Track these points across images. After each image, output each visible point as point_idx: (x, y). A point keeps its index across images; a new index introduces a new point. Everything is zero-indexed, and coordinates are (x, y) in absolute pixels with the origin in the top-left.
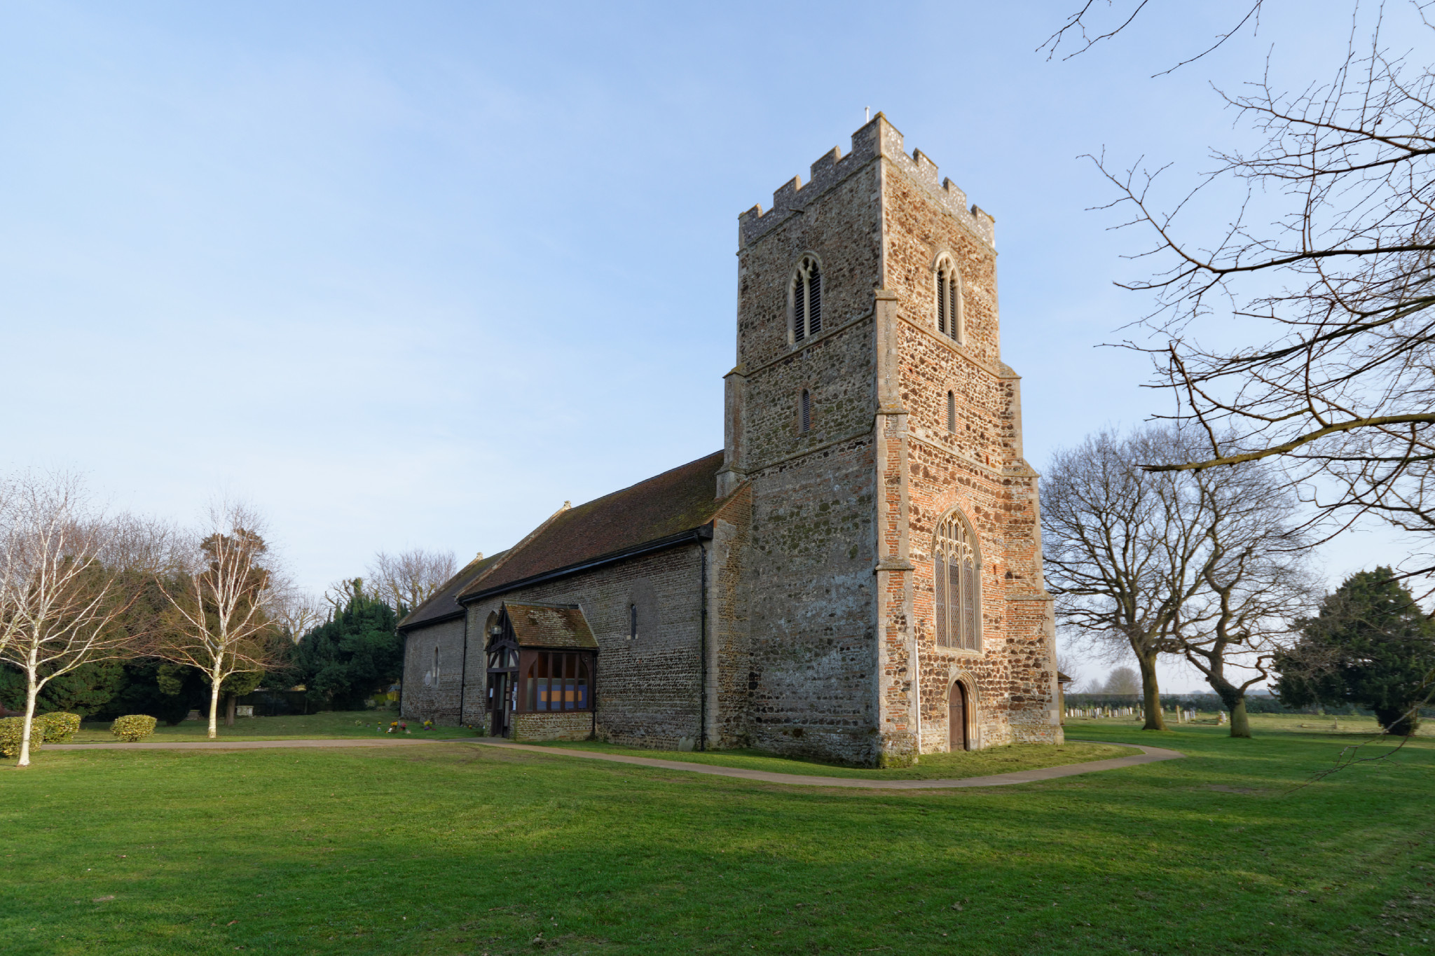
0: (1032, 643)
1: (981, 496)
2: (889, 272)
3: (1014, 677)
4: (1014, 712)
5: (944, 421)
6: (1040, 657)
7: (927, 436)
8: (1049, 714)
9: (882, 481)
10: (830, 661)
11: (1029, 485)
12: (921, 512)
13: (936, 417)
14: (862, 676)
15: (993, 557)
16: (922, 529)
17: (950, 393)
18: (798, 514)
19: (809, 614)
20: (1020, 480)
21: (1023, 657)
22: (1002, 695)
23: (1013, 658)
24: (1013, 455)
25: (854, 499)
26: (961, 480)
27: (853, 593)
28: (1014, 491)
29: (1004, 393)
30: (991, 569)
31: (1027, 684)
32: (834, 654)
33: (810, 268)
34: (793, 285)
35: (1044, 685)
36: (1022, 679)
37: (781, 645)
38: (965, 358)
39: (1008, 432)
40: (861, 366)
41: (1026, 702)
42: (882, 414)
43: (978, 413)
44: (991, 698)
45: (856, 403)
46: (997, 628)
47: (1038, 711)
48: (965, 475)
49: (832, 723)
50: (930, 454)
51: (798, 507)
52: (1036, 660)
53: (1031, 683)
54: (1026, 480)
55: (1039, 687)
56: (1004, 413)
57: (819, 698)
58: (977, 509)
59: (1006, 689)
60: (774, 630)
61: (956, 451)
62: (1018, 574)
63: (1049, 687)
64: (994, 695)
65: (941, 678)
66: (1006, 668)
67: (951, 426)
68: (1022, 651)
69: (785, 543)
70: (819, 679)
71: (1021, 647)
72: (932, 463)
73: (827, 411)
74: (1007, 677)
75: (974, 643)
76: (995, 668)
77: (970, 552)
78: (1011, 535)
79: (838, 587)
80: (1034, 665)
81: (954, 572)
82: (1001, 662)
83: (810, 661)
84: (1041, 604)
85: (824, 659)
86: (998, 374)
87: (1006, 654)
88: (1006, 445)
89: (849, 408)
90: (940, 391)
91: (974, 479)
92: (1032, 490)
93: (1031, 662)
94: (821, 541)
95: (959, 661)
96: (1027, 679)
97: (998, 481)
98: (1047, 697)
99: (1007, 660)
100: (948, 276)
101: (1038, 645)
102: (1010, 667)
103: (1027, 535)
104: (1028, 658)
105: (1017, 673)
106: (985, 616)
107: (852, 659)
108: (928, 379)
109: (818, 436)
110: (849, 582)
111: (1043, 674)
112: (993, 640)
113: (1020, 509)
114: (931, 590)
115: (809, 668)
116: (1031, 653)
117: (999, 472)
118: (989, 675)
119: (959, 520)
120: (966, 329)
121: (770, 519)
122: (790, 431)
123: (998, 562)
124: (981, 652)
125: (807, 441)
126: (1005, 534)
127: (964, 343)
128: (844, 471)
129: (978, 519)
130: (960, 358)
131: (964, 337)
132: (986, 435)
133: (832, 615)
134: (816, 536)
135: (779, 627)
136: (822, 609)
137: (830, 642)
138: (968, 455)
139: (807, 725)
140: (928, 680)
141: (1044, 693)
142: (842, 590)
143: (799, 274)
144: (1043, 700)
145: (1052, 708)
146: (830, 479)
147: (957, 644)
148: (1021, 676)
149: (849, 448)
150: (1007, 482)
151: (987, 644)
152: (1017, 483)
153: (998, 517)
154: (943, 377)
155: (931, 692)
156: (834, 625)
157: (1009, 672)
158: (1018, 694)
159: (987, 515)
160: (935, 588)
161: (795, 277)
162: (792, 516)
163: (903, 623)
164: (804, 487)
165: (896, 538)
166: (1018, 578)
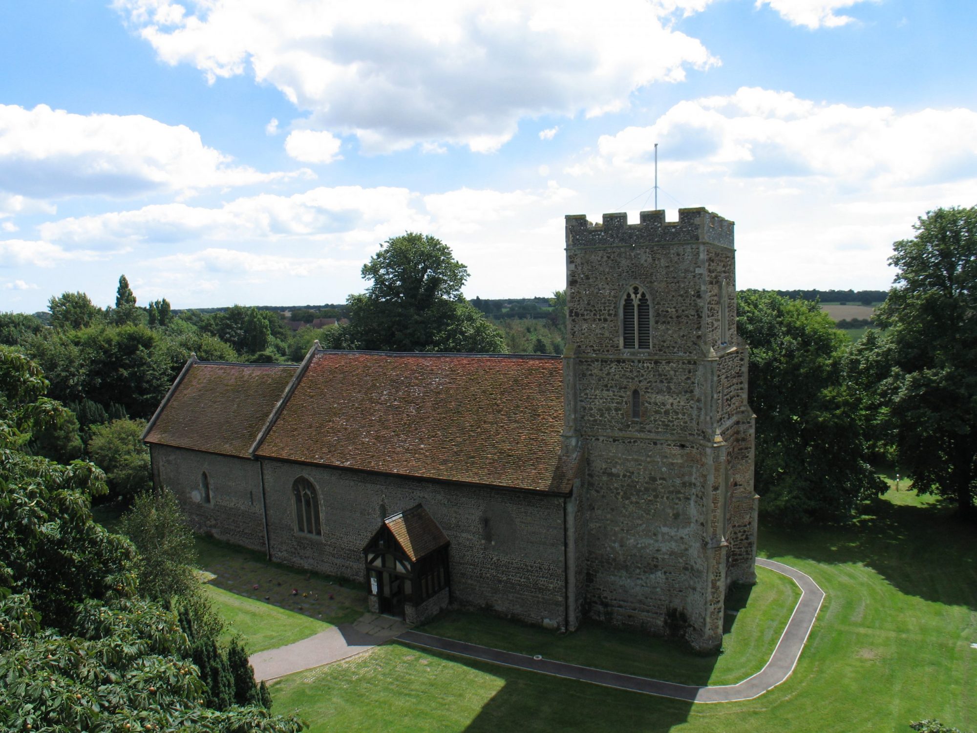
0: (745, 526)
3: (734, 548)
4: (733, 569)
10: (656, 577)
14: (681, 591)
18: (630, 477)
19: (639, 546)
23: (735, 536)
25: (678, 481)
27: (676, 541)
31: (741, 551)
32: (659, 574)
33: (639, 296)
34: (623, 302)
35: (749, 550)
37: (614, 560)
40: (686, 392)
41: (740, 562)
45: (680, 416)
47: (745, 566)
49: (656, 613)
51: (630, 472)
55: (747, 552)
57: (647, 598)
60: (608, 549)
63: (752, 551)
68: (740, 532)
69: (618, 494)
70: (647, 586)
71: (739, 529)
73: (657, 412)
74: (730, 548)
79: (663, 534)
83: (639, 574)
84: (751, 501)
85: (651, 576)
89: (675, 417)
93: (744, 537)
94: (650, 501)
96: (741, 548)
101: (748, 526)
104: (742, 535)
107: (673, 580)
109: (647, 427)
110: (673, 534)
115: (638, 578)
121: (604, 473)
122: (622, 414)
125: (637, 427)
128: (670, 460)
133: (658, 550)
134: (645, 496)
135: (612, 548)
136: (649, 544)
137: (656, 566)
139: (637, 611)
141: (750, 555)
142: (666, 537)
143: (629, 295)
146: (658, 462)
148: (738, 546)
149: (674, 446)
156: (659, 557)
161: (625, 297)
162: (624, 476)
163: (720, 576)
164: (636, 460)
165: (716, 524)
166: (740, 485)
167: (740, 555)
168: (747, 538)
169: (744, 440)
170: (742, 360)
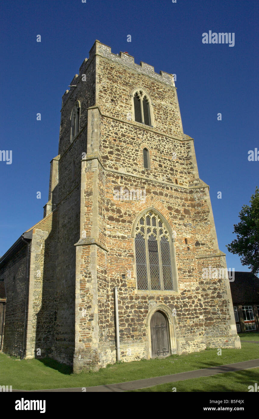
0: (215, 283)
1: (172, 200)
2: (100, 98)
3: (205, 305)
4: (207, 328)
5: (141, 163)
6: (221, 291)
7: (128, 172)
8: (230, 328)
9: (83, 195)
11: (203, 192)
12: (123, 212)
13: (135, 161)
15: (184, 234)
16: (124, 221)
17: (146, 150)
20: (198, 190)
21: (210, 292)
22: (197, 317)
23: (204, 293)
24: (194, 177)
26: (155, 193)
28: (195, 196)
29: (185, 148)
30: (183, 241)
31: (214, 309)
33: (78, 107)
35: (224, 308)
36: (211, 306)
38: (156, 133)
39: (189, 166)
41: (214, 321)
42: (84, 160)
43: (167, 158)
44: (188, 320)
46: (190, 276)
47: (223, 326)
48: (158, 190)
50: (130, 180)
52: (219, 293)
53: (217, 308)
54: (202, 189)
55: (222, 310)
56: (187, 157)
58: (170, 208)
59: (201, 314)
61: (151, 177)
62: (203, 242)
63: (228, 310)
64: (190, 318)
65: (143, 310)
66: (199, 300)
67: (146, 165)
68: (209, 289)
71: (208, 286)
72: (131, 185)
74: (201, 306)
75: (169, 286)
76: (191, 301)
77: (166, 232)
78: (197, 221)
80: (217, 297)
81: (153, 244)
82: (196, 297)
84: (217, 258)
86: (181, 139)
87: (199, 291)
88: (189, 173)
90: (137, 149)
91: (165, 191)
92: (206, 194)
93: (216, 295)
95: (158, 298)
96: (214, 306)
97: (185, 192)
98: (227, 316)
99: (200, 295)
100: (142, 98)
101: (218, 284)
102: (202, 299)
103: (206, 219)
104: (213, 293)
105: (207, 302)
106: (179, 269)
108: (128, 143)
111: (223, 301)
112: (188, 283)
113: (200, 206)
114: (132, 256)
116: (215, 289)
117: (187, 187)
118: (185, 305)
119: (156, 214)
120: (156, 120)
122: (70, 181)
123: (188, 236)
124: (177, 291)
125: (74, 184)
126: (193, 220)
127: (155, 126)
129: (171, 214)
130: (152, 133)
131: (154, 123)
132: (175, 169)
138: (161, 179)
140: (131, 312)
141: (226, 314)
143: (75, 111)
144: (225, 319)
145: (231, 324)
147: (156, 287)
148: (210, 304)
150: (191, 192)
151: (182, 286)
152: (197, 192)
153: (186, 211)
154: (140, 142)
155: (132, 320)
157: (202, 303)
158: (209, 316)
159: (177, 211)
160: (135, 255)
163: (90, 277)
165: (90, 226)
166: (203, 244)
167: (214, 313)
168: (219, 296)
169: (199, 205)
170: (189, 148)
